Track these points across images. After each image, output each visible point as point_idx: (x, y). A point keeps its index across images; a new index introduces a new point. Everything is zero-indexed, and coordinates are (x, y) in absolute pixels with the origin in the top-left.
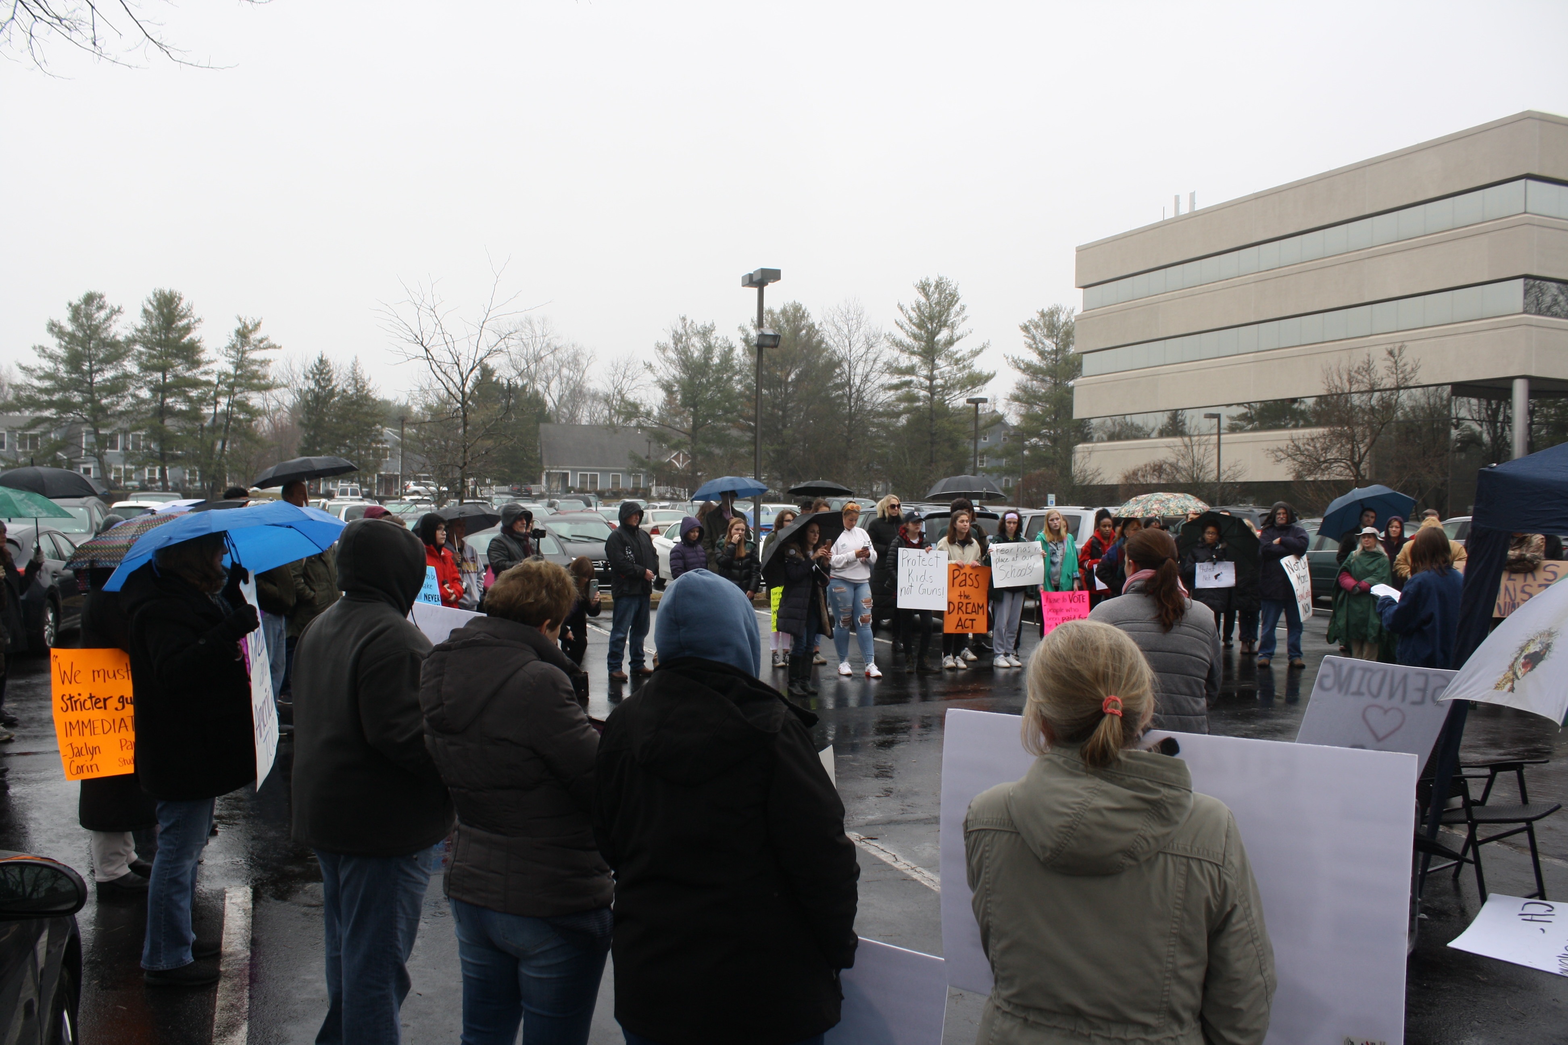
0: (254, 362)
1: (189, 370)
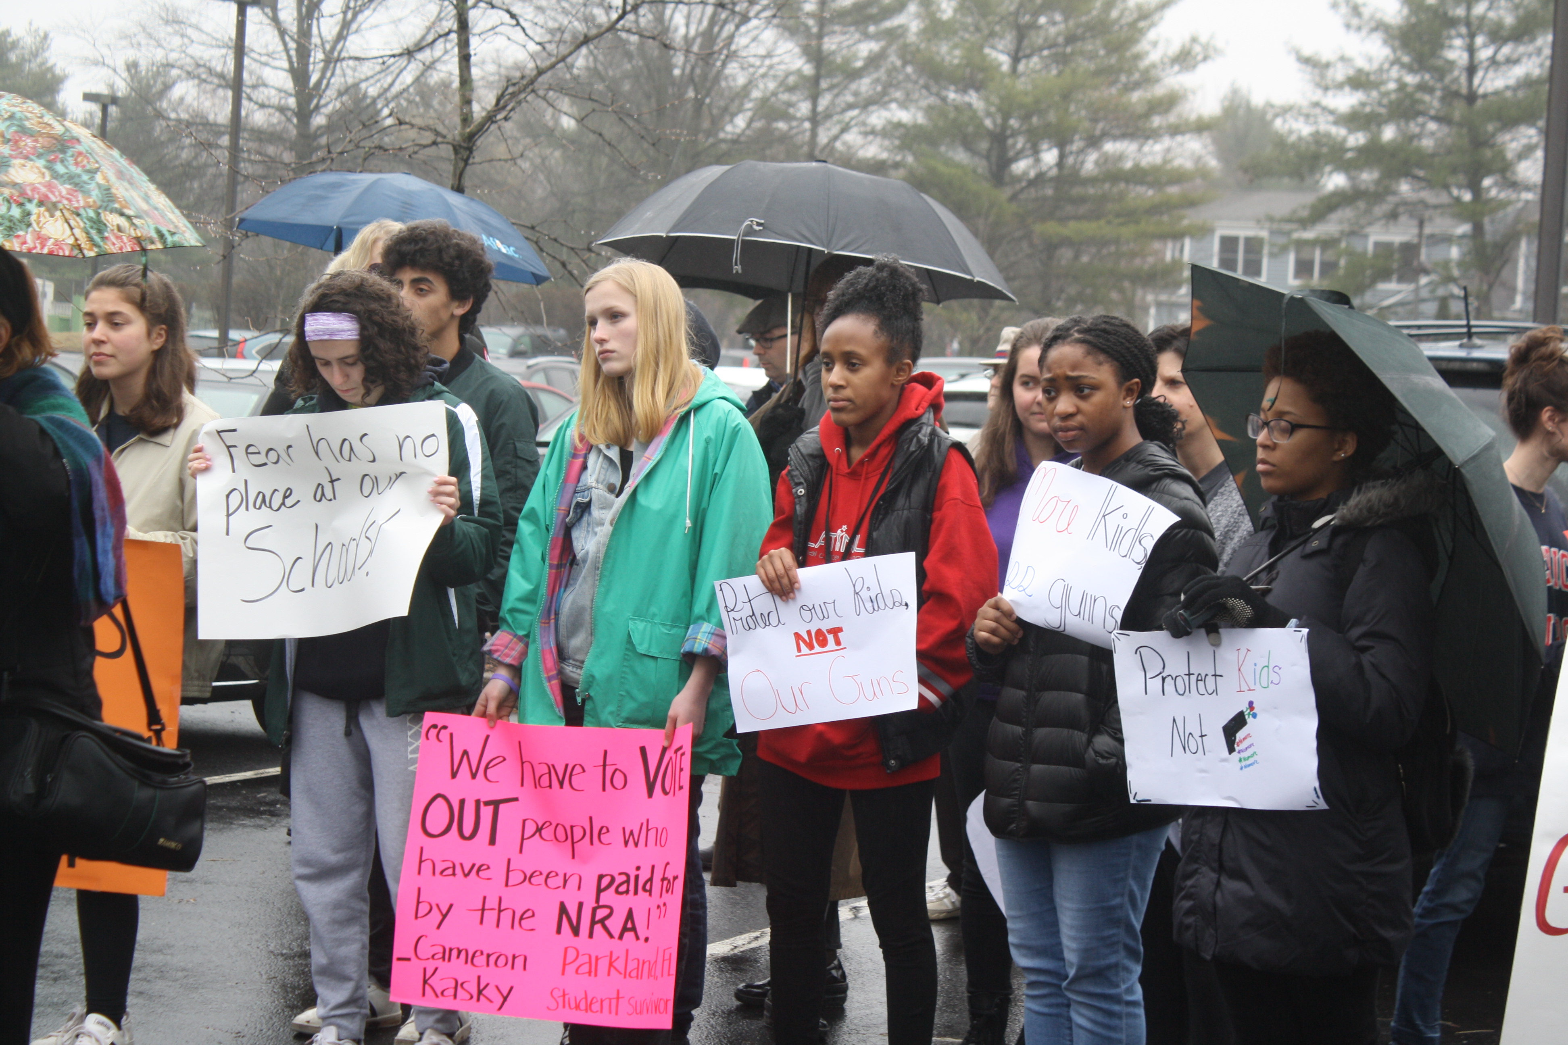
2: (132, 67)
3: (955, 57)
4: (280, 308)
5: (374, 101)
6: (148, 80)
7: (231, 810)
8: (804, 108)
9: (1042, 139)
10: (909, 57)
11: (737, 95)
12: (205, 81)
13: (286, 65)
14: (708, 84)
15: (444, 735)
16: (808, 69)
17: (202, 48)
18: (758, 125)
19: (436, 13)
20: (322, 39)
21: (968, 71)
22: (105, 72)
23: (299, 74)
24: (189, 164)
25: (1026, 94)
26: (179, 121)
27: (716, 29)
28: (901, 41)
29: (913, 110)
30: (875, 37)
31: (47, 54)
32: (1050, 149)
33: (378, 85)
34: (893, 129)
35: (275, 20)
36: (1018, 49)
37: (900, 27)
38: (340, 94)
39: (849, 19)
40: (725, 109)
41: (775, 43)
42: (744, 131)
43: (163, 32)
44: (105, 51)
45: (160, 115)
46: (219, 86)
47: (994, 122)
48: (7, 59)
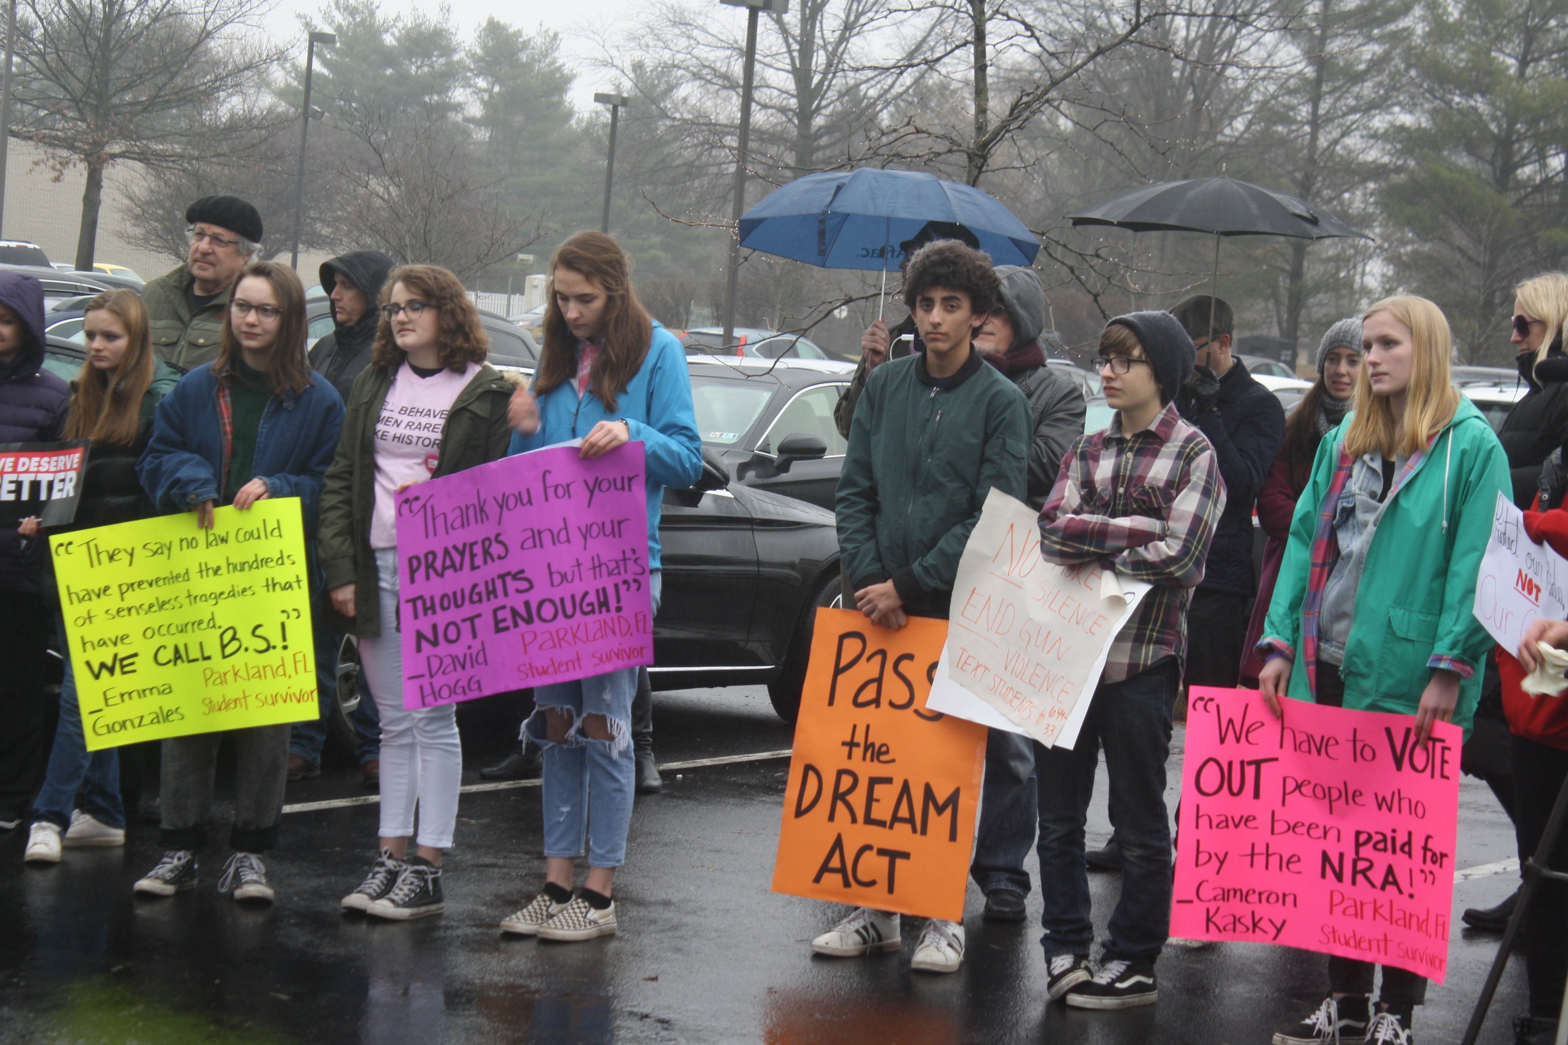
2: (638, 67)
3: (1461, 60)
4: (778, 306)
5: (874, 104)
6: (653, 81)
7: (751, 787)
8: (1305, 111)
9: (1551, 144)
10: (1413, 60)
11: (1237, 97)
12: (709, 82)
13: (789, 68)
14: (1207, 87)
15: (1211, 706)
16: (1310, 72)
17: (708, 49)
18: (1256, 128)
19: (937, 16)
20: (824, 40)
21: (1474, 73)
22: (613, 73)
23: (802, 74)
24: (691, 164)
25: (1534, 97)
26: (684, 120)
27: (1217, 32)
28: (1406, 43)
29: (1418, 114)
30: (1379, 40)
31: (556, 54)
32: (1557, 154)
33: (879, 86)
34: (1398, 132)
35: (779, 22)
36: (1526, 52)
37: (1405, 29)
38: (841, 95)
39: (1351, 21)
40: (1225, 112)
41: (1276, 46)
42: (1242, 133)
43: (670, 33)
44: (614, 52)
45: (664, 114)
46: (724, 87)
47: (1499, 126)
48: (518, 59)
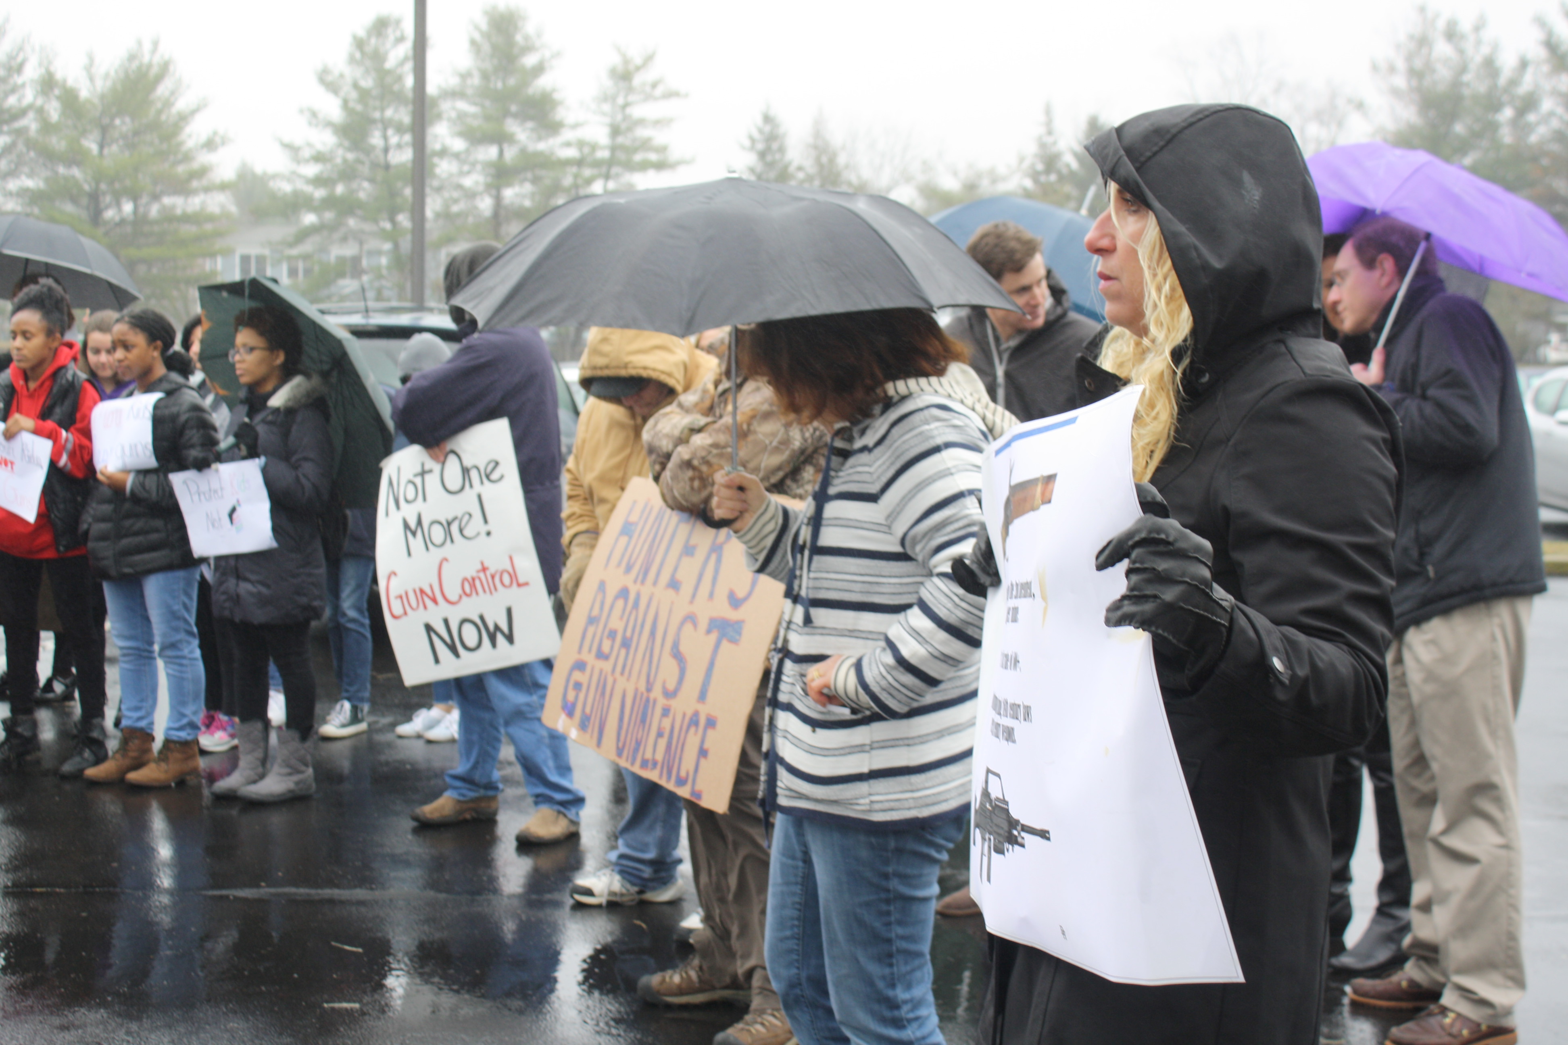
0: (641, 122)
1: (540, 139)
3: (62, 146)
9: (122, 196)
10: (31, 146)
21: (71, 154)
25: (110, 168)
28: (26, 135)
29: (36, 180)
32: (127, 202)
36: (102, 140)
37: (24, 126)
47: (90, 187)
